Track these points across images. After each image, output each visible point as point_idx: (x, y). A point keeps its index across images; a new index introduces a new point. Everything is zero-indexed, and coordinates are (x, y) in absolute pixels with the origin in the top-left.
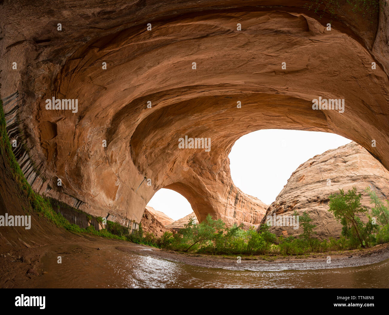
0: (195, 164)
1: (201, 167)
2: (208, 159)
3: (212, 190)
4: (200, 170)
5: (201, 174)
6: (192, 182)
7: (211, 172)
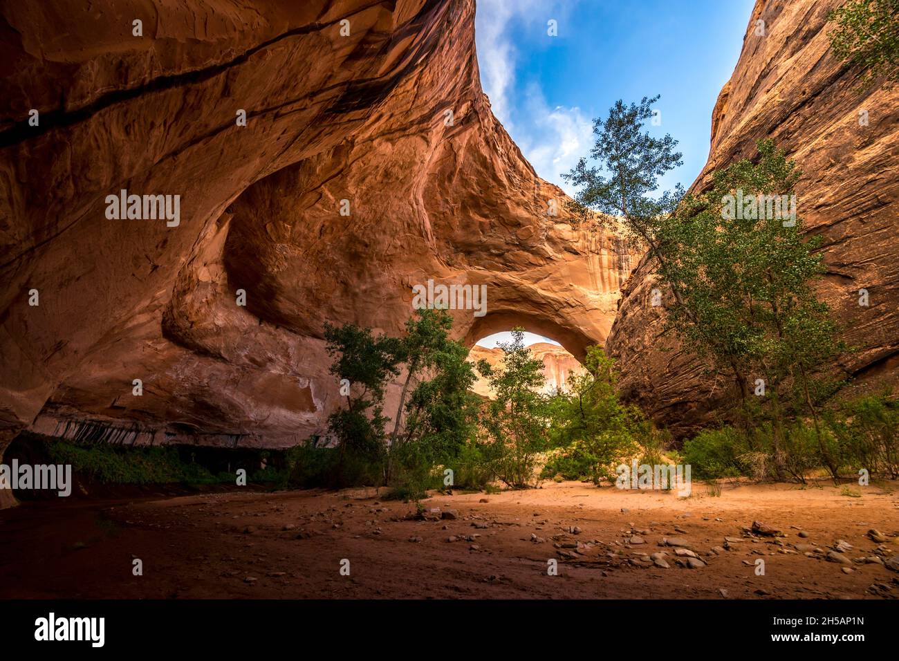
0: (473, 255)
1: (493, 251)
2: (487, 227)
3: (556, 288)
4: (497, 259)
5: (509, 266)
6: (502, 296)
7: (522, 246)
